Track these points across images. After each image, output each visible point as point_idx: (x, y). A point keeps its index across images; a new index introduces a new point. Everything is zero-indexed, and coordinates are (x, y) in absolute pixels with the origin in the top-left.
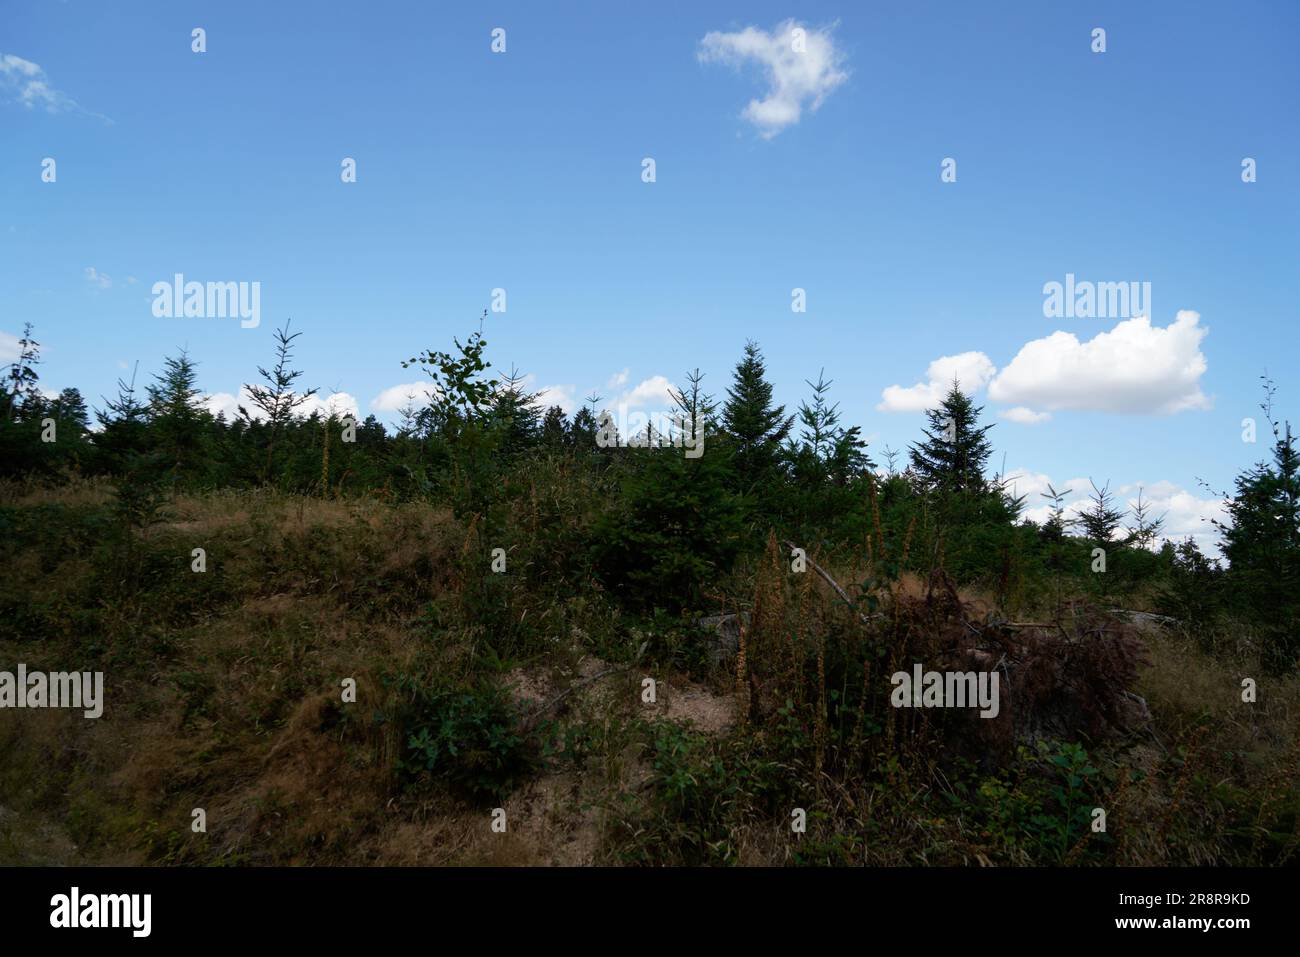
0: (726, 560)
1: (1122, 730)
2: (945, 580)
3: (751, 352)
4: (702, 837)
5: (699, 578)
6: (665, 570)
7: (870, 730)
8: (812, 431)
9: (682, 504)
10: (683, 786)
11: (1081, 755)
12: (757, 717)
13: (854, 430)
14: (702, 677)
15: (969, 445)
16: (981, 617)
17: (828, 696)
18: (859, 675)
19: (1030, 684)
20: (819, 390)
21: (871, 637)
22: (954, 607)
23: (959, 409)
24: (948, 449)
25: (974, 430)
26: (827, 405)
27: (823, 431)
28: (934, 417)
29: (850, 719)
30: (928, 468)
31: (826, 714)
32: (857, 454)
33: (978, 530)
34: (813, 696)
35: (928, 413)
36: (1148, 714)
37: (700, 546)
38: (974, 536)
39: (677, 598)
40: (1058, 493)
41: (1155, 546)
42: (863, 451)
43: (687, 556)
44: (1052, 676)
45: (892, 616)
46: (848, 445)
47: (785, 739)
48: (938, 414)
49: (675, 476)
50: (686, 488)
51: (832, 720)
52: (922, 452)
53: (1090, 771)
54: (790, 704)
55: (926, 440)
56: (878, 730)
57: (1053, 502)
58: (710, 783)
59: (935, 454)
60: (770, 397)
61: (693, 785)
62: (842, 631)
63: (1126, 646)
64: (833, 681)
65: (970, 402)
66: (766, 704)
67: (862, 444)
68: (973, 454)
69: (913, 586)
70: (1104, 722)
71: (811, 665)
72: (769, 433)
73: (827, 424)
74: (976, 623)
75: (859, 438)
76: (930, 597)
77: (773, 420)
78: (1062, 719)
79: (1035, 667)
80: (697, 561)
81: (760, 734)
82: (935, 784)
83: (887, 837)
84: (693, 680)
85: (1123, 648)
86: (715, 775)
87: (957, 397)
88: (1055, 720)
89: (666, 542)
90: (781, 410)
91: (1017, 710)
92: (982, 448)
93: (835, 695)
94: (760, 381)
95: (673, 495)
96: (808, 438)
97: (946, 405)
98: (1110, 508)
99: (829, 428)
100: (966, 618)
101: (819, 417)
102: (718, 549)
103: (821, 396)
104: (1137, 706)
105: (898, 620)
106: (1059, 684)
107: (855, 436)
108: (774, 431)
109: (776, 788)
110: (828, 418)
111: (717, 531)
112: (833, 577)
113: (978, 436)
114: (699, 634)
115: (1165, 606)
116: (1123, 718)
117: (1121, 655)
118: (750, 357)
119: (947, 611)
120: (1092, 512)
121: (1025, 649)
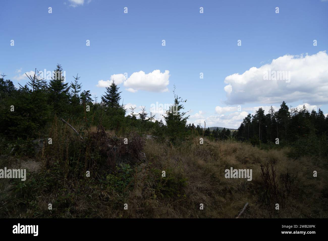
0: (43, 124)
1: (140, 160)
2: (102, 127)
3: (59, 67)
4: (28, 202)
5: (33, 129)
6: (22, 127)
7: (81, 166)
8: (74, 90)
9: (29, 107)
10: (21, 187)
11: (129, 167)
12: (48, 166)
13: (88, 91)
14: (33, 157)
15: (116, 96)
16: (110, 137)
17: (69, 159)
18: (78, 152)
19: (120, 152)
20: (76, 79)
21: (83, 143)
22: (103, 134)
23: (113, 88)
24: (111, 97)
25: (117, 93)
26: (79, 83)
27: (77, 90)
28: (108, 89)
29: (75, 164)
30: (106, 102)
31: (68, 163)
32: (89, 97)
33: (116, 117)
34: (65, 159)
35: (106, 88)
36: (145, 156)
37: (34, 120)
38: (115, 118)
39: (26, 135)
40: (133, 108)
41: (154, 121)
42: (90, 97)
43: (30, 122)
44: (126, 149)
45: (88, 137)
46: (86, 95)
47: (56, 171)
48: (109, 88)
49: (27, 99)
50: (31, 103)
51: (71, 165)
52: (104, 98)
53: (131, 170)
54: (58, 162)
55: (106, 95)
56: (82, 166)
57: (132, 110)
58: (31, 186)
59: (108, 98)
61: (25, 187)
62: (74, 142)
63: (141, 142)
64: (71, 154)
65: (116, 86)
66: (52, 162)
67: (90, 95)
68: (117, 99)
69: (94, 129)
70: (136, 159)
71: (65, 151)
72: (63, 90)
73: (78, 88)
74: (109, 138)
75: (89, 93)
76: (98, 132)
77: (65, 87)
78: (127, 159)
79: (122, 148)
80: (33, 124)
81: (49, 171)
82: (97, 178)
83: (83, 192)
84: (30, 158)
85: (140, 142)
86: (32, 183)
87: (113, 84)
88: (126, 160)
89: (23, 118)
90: (67, 84)
91: (117, 158)
92: (119, 97)
93: (71, 158)
95: (25, 105)
96: (73, 92)
97: (111, 86)
98: (145, 112)
99: (79, 90)
100: (107, 137)
101: (76, 86)
102: (40, 121)
103: (77, 81)
104: (143, 155)
105: (89, 138)
106: (127, 151)
107: (88, 93)
108: (65, 90)
109: (52, 184)
110: (79, 87)
111: (40, 116)
112: (74, 128)
113: (118, 94)
114: (32, 145)
115: (154, 134)
116: (140, 158)
117: (140, 144)
118: (58, 68)
119: (102, 136)
120: (141, 113)
121: (120, 144)
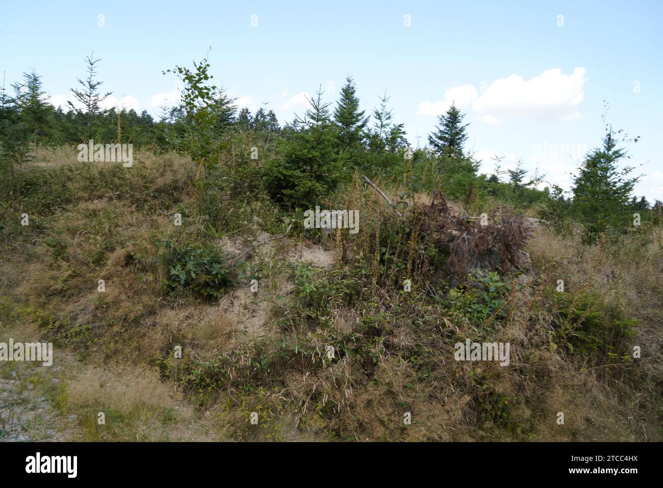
0: (333, 185)
1: (517, 268)
2: (441, 195)
3: (349, 81)
4: (317, 315)
5: (318, 194)
6: (302, 189)
7: (400, 266)
8: (379, 123)
9: (311, 156)
10: (308, 291)
11: (497, 278)
12: (345, 260)
13: (400, 126)
14: (319, 242)
15: (457, 134)
16: (456, 215)
17: (381, 250)
18: (396, 240)
19: (477, 246)
20: (384, 101)
21: (403, 223)
22: (444, 209)
23: (453, 117)
24: (447, 136)
25: (461, 126)
26: (388, 109)
27: (384, 123)
28: (441, 119)
29: (390, 261)
30: (436, 145)
31: (379, 259)
32: (401, 137)
33: (458, 176)
34: (372, 251)
35: (438, 117)
36: (529, 260)
37: (319, 178)
38: (456, 179)
39: (307, 203)
40: (499, 158)
41: (540, 188)
42: (404, 136)
43: (313, 182)
44: (488, 242)
45: (414, 213)
46: (397, 132)
47: (358, 270)
48: (444, 117)
49: (308, 142)
50: (313, 147)
51: (382, 261)
52: (434, 137)
53: (500, 284)
54: (361, 254)
55: (436, 131)
56: (404, 266)
57: (496, 162)
58: (322, 290)
59: (440, 138)
60: (358, 105)
61: (313, 291)
62: (389, 219)
63: (524, 229)
64: (383, 243)
65: (459, 112)
66: (350, 255)
67: (404, 133)
68: (459, 139)
69: (425, 199)
70: (509, 264)
71: (373, 236)
72: (357, 125)
73: (387, 119)
74: (454, 217)
75: (403, 130)
76: (433, 203)
77: (360, 118)
78: (490, 263)
79: (480, 238)
80: (317, 185)
81: (347, 268)
82: (428, 292)
83: (405, 314)
84: (315, 243)
85: (522, 229)
86: (324, 287)
87: (453, 109)
88: (487, 263)
89: (302, 175)
90: (363, 112)
91: (469, 258)
92: (464, 136)
93: (384, 250)
94: (353, 98)
95: (306, 150)
96: (377, 126)
97: (448, 113)
98: (522, 168)
99: (388, 121)
100: (449, 214)
101: (383, 115)
102: (329, 180)
103: (384, 104)
104: (525, 257)
105: (416, 214)
106: (490, 246)
107: (401, 128)
108: (359, 124)
109: (353, 292)
110: (388, 116)
111: (329, 171)
112: (386, 194)
113: (462, 130)
115: (542, 215)
116: (518, 262)
117: (521, 233)
118: (348, 83)
119: (440, 211)
120: (514, 170)
121: (476, 230)
